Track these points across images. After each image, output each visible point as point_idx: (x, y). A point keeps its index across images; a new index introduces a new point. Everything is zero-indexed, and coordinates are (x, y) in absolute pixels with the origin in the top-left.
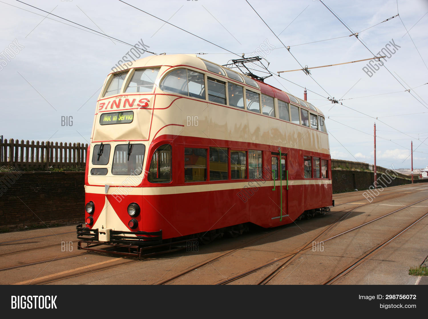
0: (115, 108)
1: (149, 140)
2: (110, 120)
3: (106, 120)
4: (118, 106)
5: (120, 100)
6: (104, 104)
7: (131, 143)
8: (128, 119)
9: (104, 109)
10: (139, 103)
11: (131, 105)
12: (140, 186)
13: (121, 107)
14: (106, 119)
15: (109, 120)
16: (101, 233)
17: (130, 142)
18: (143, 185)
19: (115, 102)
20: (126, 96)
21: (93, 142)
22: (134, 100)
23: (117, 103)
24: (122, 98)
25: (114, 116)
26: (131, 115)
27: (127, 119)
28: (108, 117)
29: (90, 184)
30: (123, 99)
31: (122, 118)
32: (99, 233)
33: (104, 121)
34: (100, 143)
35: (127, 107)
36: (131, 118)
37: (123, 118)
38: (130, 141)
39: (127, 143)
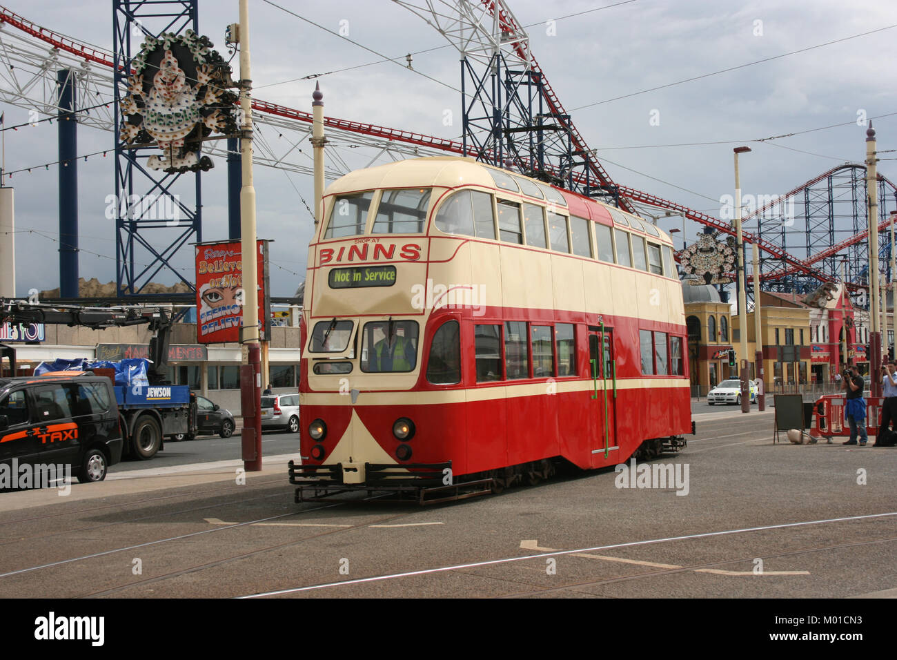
0: (356, 259)
1: (423, 314)
2: (348, 280)
3: (339, 280)
4: (363, 256)
5: (366, 246)
7: (395, 318)
8: (384, 279)
9: (334, 261)
10: (403, 252)
12: (413, 390)
13: (370, 258)
14: (341, 277)
15: (345, 280)
16: (348, 470)
17: (392, 317)
18: (421, 386)
19: (354, 248)
20: (375, 239)
21: (311, 318)
22: (392, 247)
25: (356, 272)
26: (389, 273)
27: (381, 279)
28: (344, 274)
29: (313, 389)
30: (372, 245)
31: (373, 278)
32: (344, 471)
33: (336, 280)
34: (331, 319)
35: (382, 258)
36: (389, 276)
37: (373, 276)
38: (391, 315)
39: (387, 319)
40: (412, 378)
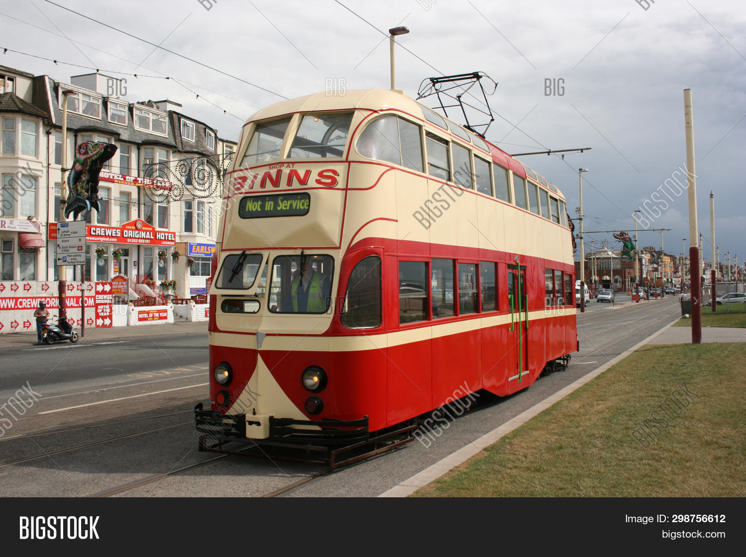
0: (269, 186)
1: (339, 248)
2: (259, 210)
3: (250, 210)
4: (276, 183)
5: (279, 173)
6: (244, 179)
7: (307, 252)
8: (298, 208)
9: (246, 188)
10: (319, 178)
11: (303, 182)
12: (326, 334)
13: (283, 185)
14: (251, 206)
15: (257, 209)
16: (251, 423)
17: (305, 251)
18: (334, 331)
19: (268, 175)
20: (290, 164)
21: (223, 250)
22: (308, 173)
23: (274, 177)
24: (282, 168)
25: (269, 201)
26: (303, 201)
27: (294, 208)
28: (255, 203)
29: (221, 329)
30: (286, 171)
31: (285, 207)
32: (247, 423)
33: (247, 210)
34: (239, 252)
35: (296, 184)
36: (303, 205)
37: (286, 205)
38: (303, 248)
39: (299, 252)
40: (324, 322)
